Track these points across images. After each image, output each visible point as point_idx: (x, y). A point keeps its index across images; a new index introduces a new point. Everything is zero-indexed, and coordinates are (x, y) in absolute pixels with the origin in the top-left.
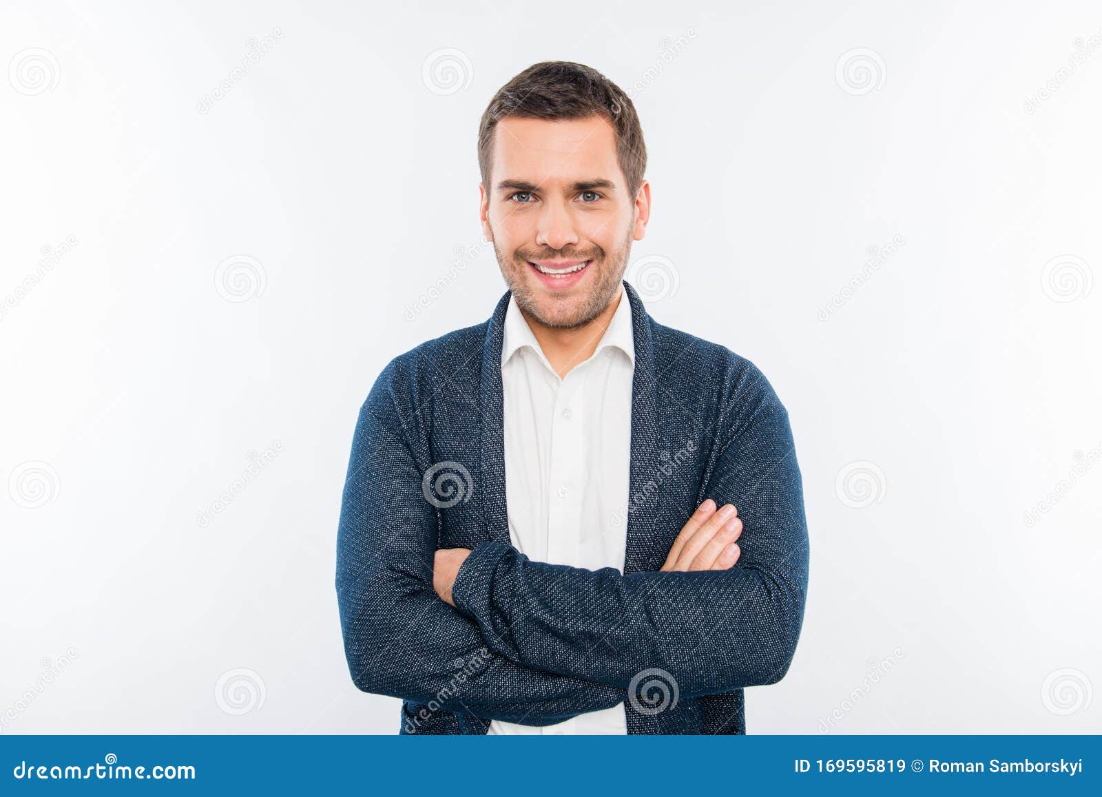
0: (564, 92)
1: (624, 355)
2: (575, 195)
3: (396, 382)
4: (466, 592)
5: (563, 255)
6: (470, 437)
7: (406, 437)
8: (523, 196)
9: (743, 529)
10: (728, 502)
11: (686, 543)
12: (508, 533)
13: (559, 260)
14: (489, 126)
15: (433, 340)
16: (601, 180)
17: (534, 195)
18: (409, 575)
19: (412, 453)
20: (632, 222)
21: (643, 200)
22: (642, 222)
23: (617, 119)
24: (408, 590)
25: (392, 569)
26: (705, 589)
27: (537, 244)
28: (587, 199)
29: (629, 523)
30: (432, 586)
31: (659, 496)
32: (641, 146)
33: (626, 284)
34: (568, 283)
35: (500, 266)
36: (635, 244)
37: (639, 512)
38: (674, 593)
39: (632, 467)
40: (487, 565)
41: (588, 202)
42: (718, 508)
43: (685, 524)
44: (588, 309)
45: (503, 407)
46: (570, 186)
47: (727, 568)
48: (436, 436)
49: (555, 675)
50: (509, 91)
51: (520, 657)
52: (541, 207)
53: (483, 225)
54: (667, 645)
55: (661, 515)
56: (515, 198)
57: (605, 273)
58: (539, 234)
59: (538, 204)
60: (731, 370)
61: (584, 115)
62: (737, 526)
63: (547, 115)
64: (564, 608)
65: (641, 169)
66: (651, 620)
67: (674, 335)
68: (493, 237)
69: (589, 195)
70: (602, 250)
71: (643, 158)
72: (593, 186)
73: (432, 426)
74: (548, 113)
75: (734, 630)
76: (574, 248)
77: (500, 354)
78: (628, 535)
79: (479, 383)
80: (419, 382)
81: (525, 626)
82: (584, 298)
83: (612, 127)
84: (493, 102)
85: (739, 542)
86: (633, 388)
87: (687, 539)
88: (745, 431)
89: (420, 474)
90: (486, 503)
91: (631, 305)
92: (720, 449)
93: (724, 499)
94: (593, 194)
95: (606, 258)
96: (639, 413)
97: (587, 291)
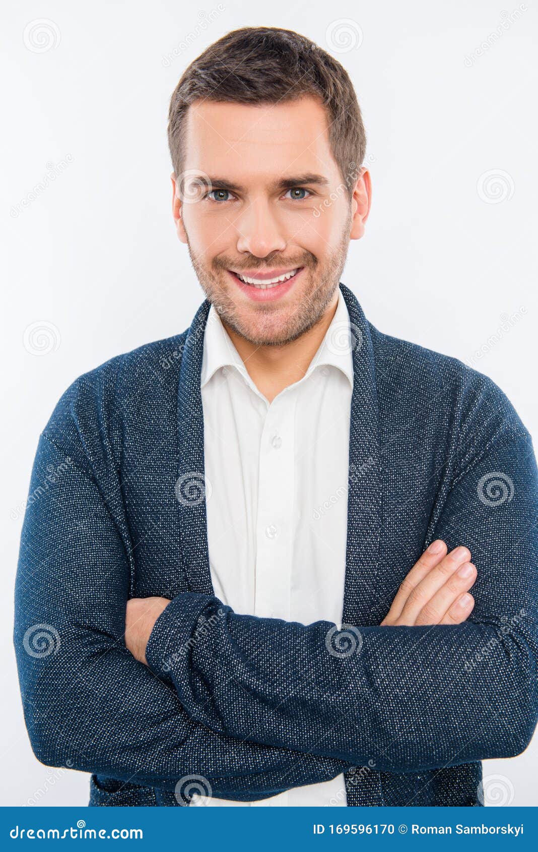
0: (266, 70)
1: (342, 375)
2: (283, 191)
3: (80, 406)
4: (162, 652)
5: (269, 265)
6: (166, 470)
7: (93, 471)
8: (221, 194)
9: (478, 576)
10: (461, 544)
11: (412, 591)
12: (210, 581)
13: (264, 269)
14: (179, 111)
15: (123, 356)
16: (311, 175)
17: (234, 194)
18: (97, 631)
19: (100, 489)
20: (349, 220)
21: (361, 190)
22: (360, 217)
23: (329, 100)
24: (96, 648)
25: (78, 625)
26: (434, 648)
27: (238, 252)
28: (295, 196)
29: (347, 567)
30: (123, 642)
31: (381, 536)
32: (358, 130)
33: (343, 288)
34: (276, 293)
35: (197, 274)
36: (352, 243)
37: (359, 555)
38: (398, 652)
39: (350, 503)
40: (185, 621)
41: (297, 200)
42: (449, 550)
43: (412, 567)
44: (299, 323)
45: (203, 435)
46: (275, 184)
47: (458, 622)
48: (126, 469)
49: (265, 746)
50: (203, 69)
51: (224, 727)
52: (242, 207)
53: (176, 222)
54: (391, 713)
55: (384, 558)
56: (212, 196)
57: (318, 282)
58: (240, 240)
59: (238, 204)
60: (464, 389)
61: (290, 98)
62: (470, 573)
63: (247, 99)
64: (273, 670)
65: (359, 156)
66: (371, 684)
67: (399, 347)
68: (188, 240)
69: (298, 192)
70: (313, 255)
71: (362, 143)
72: (302, 182)
73: (122, 458)
74: (248, 97)
75: (467, 696)
76: (281, 255)
77: (200, 373)
78: (346, 581)
79: (176, 406)
80: (107, 406)
81: (229, 691)
82: (294, 311)
83: (324, 110)
84: (184, 81)
85: (473, 591)
86: (352, 412)
87: (414, 586)
88: (480, 461)
89: (109, 512)
90: (184, 547)
91: (350, 314)
92: (452, 481)
93: (457, 540)
94: (303, 190)
95: (319, 264)
96: (358, 442)
97: (297, 302)
